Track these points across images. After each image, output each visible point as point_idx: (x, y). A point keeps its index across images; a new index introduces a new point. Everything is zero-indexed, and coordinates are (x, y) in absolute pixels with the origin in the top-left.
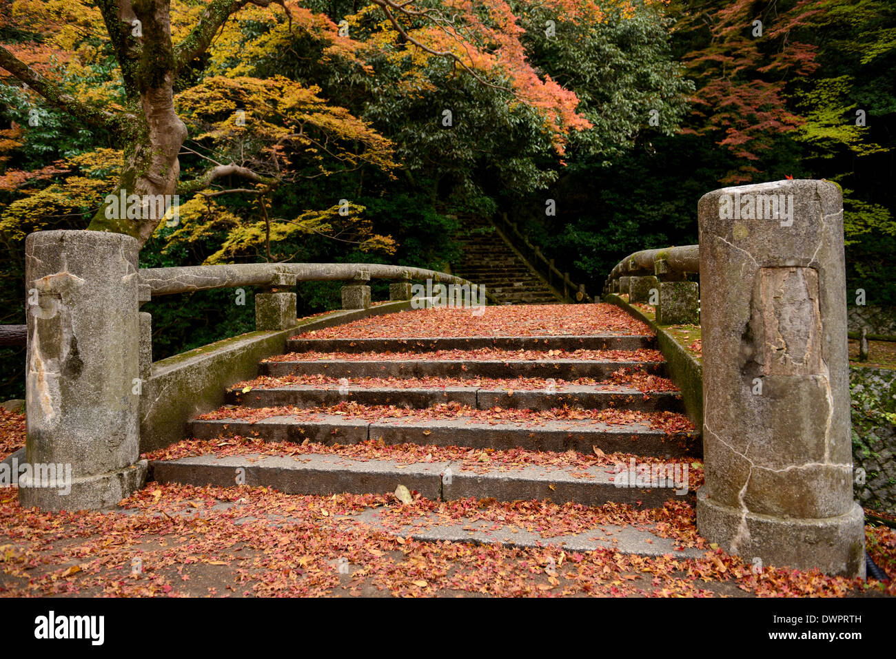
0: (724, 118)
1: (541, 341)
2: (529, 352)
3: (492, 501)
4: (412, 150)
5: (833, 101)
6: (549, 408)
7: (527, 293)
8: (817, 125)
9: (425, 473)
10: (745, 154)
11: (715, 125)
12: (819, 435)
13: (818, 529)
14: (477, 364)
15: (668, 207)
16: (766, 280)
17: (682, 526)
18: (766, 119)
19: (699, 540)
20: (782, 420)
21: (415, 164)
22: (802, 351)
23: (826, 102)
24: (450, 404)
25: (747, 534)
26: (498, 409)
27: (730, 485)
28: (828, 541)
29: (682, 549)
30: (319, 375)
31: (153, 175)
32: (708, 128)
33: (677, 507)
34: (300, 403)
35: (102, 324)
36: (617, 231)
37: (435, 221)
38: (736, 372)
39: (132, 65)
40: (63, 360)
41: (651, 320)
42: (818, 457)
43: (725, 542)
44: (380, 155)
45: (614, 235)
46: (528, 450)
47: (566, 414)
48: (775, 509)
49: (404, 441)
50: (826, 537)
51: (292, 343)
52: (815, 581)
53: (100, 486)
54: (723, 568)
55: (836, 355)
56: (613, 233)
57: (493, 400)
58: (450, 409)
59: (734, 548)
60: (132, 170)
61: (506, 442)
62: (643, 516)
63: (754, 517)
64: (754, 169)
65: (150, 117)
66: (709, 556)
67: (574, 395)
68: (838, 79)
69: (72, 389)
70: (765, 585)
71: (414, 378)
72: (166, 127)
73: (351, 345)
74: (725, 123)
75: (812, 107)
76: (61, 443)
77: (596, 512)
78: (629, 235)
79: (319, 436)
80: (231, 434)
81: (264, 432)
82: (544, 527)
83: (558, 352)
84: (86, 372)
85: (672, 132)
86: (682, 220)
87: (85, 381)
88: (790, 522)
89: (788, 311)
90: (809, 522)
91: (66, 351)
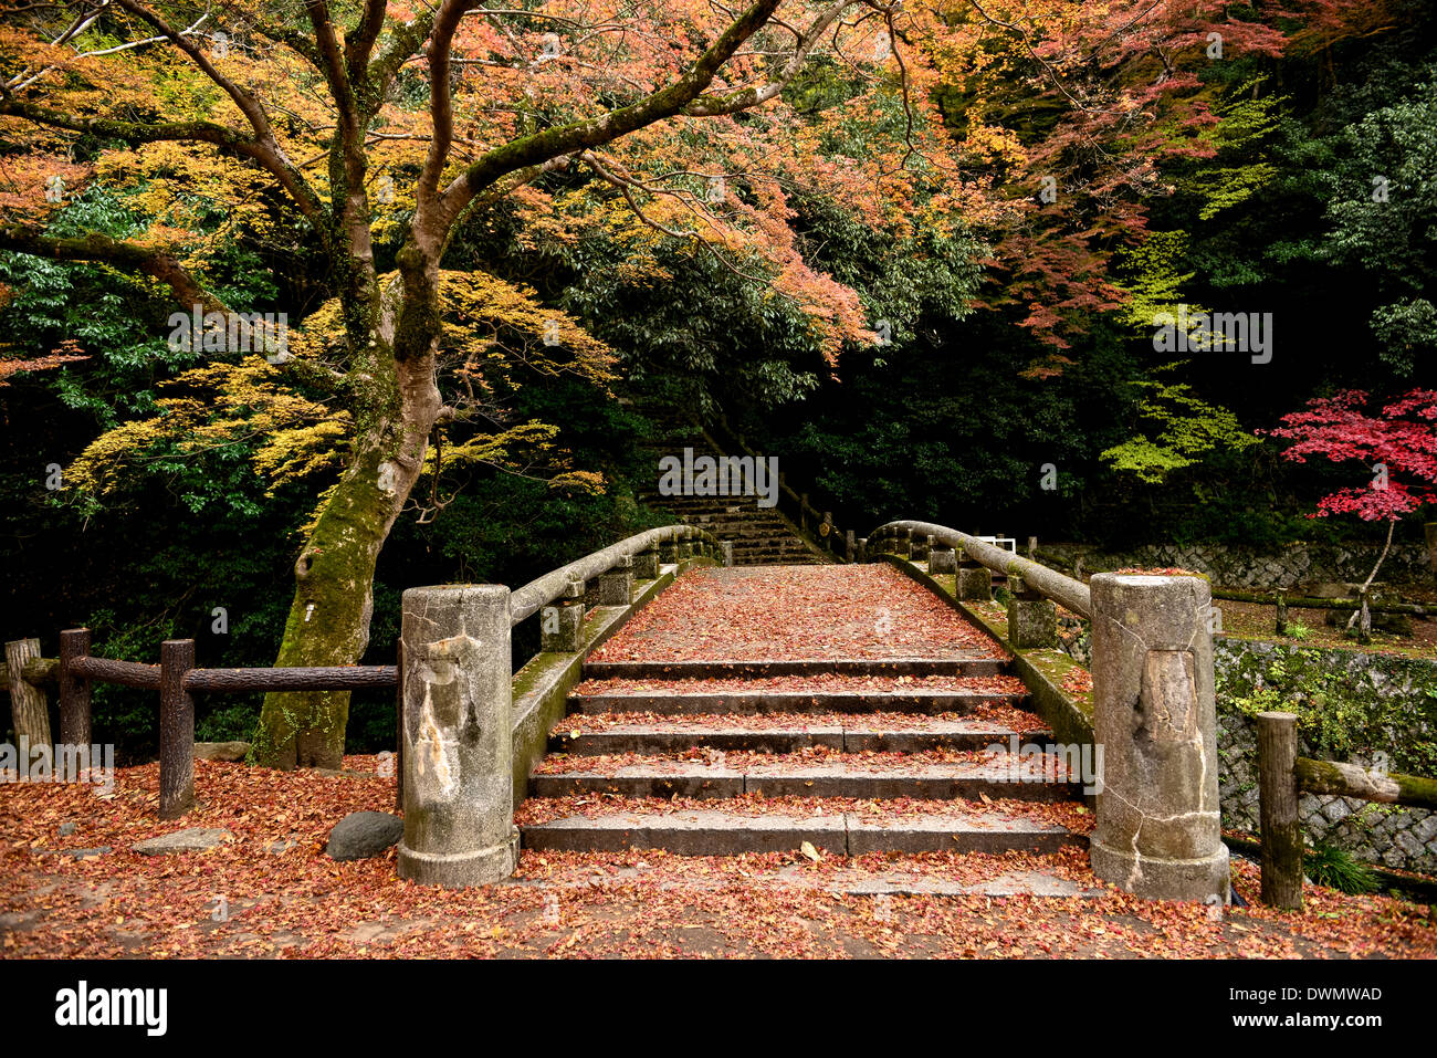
0: (1026, 289)
1: (889, 665)
2: (876, 678)
3: (899, 854)
4: (631, 353)
5: (1165, 266)
6: (922, 750)
7: (746, 523)
8: (1144, 299)
9: (829, 828)
10: (1053, 340)
11: (1013, 297)
12: (1196, 789)
13: (1196, 867)
14: (829, 698)
15: (949, 405)
16: (1153, 661)
17: (1080, 869)
18: (1082, 292)
19: (1098, 881)
20: (1167, 779)
21: (635, 374)
22: (1182, 720)
23: (1156, 265)
24: (817, 747)
25: (1141, 874)
26: (870, 753)
27: (1125, 832)
28: (1203, 876)
29: (1086, 890)
30: (647, 713)
31: (403, 456)
32: (1006, 301)
33: (1072, 852)
34: (641, 748)
35: (495, 686)
36: (878, 436)
37: (624, 424)
38: (1129, 737)
39: (362, 310)
40: (461, 728)
41: (1002, 638)
42: (1195, 807)
43: (1121, 882)
44: (590, 364)
45: (874, 442)
46: (917, 798)
47: (941, 757)
48: (1162, 852)
49: (783, 793)
50: (1202, 873)
51: (590, 667)
52: (1195, 909)
53: (497, 858)
54: (1122, 903)
55: (1208, 722)
56: (872, 438)
57: (862, 743)
58: (817, 753)
59: (1129, 886)
60: (376, 450)
61: (891, 791)
62: (1042, 862)
63: (1146, 860)
64: (1065, 360)
65: (405, 388)
66: (1110, 894)
67: (947, 736)
68: (1171, 234)
69: (471, 758)
70: (1157, 917)
71: (758, 715)
72: (424, 399)
73: (666, 670)
74: (1028, 296)
75: (1139, 271)
76: (461, 815)
77: (999, 860)
78: (895, 443)
79: (688, 790)
80: (584, 790)
81: (623, 787)
82: (960, 877)
83: (909, 679)
84: (483, 740)
85: (962, 315)
86: (967, 424)
87: (482, 747)
88: (1174, 862)
89: (1171, 686)
90: (1189, 862)
91: (463, 718)
